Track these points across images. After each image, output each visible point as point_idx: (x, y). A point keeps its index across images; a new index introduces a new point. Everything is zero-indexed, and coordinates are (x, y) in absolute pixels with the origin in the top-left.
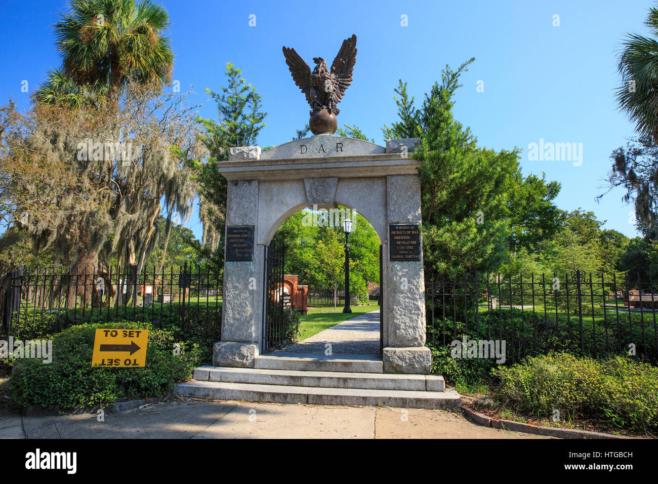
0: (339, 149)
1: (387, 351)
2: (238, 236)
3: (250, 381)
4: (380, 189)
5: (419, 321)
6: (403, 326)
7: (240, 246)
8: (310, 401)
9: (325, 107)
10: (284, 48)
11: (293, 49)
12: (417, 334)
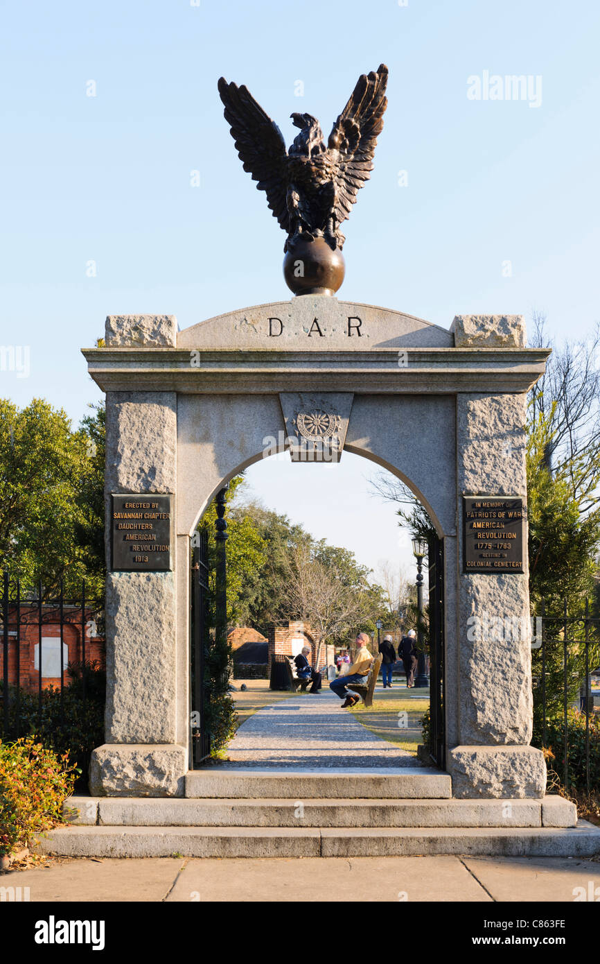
0: (354, 331)
1: (459, 755)
2: (137, 516)
3: (188, 821)
4: (441, 422)
5: (522, 695)
6: (489, 704)
7: (143, 537)
8: (327, 851)
9: (320, 233)
10: (222, 82)
11: (243, 87)
12: (518, 720)
